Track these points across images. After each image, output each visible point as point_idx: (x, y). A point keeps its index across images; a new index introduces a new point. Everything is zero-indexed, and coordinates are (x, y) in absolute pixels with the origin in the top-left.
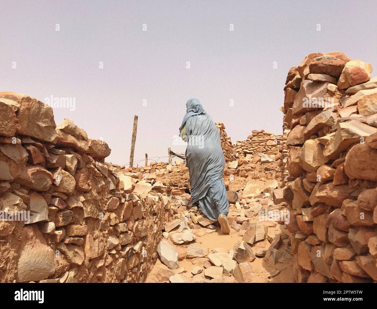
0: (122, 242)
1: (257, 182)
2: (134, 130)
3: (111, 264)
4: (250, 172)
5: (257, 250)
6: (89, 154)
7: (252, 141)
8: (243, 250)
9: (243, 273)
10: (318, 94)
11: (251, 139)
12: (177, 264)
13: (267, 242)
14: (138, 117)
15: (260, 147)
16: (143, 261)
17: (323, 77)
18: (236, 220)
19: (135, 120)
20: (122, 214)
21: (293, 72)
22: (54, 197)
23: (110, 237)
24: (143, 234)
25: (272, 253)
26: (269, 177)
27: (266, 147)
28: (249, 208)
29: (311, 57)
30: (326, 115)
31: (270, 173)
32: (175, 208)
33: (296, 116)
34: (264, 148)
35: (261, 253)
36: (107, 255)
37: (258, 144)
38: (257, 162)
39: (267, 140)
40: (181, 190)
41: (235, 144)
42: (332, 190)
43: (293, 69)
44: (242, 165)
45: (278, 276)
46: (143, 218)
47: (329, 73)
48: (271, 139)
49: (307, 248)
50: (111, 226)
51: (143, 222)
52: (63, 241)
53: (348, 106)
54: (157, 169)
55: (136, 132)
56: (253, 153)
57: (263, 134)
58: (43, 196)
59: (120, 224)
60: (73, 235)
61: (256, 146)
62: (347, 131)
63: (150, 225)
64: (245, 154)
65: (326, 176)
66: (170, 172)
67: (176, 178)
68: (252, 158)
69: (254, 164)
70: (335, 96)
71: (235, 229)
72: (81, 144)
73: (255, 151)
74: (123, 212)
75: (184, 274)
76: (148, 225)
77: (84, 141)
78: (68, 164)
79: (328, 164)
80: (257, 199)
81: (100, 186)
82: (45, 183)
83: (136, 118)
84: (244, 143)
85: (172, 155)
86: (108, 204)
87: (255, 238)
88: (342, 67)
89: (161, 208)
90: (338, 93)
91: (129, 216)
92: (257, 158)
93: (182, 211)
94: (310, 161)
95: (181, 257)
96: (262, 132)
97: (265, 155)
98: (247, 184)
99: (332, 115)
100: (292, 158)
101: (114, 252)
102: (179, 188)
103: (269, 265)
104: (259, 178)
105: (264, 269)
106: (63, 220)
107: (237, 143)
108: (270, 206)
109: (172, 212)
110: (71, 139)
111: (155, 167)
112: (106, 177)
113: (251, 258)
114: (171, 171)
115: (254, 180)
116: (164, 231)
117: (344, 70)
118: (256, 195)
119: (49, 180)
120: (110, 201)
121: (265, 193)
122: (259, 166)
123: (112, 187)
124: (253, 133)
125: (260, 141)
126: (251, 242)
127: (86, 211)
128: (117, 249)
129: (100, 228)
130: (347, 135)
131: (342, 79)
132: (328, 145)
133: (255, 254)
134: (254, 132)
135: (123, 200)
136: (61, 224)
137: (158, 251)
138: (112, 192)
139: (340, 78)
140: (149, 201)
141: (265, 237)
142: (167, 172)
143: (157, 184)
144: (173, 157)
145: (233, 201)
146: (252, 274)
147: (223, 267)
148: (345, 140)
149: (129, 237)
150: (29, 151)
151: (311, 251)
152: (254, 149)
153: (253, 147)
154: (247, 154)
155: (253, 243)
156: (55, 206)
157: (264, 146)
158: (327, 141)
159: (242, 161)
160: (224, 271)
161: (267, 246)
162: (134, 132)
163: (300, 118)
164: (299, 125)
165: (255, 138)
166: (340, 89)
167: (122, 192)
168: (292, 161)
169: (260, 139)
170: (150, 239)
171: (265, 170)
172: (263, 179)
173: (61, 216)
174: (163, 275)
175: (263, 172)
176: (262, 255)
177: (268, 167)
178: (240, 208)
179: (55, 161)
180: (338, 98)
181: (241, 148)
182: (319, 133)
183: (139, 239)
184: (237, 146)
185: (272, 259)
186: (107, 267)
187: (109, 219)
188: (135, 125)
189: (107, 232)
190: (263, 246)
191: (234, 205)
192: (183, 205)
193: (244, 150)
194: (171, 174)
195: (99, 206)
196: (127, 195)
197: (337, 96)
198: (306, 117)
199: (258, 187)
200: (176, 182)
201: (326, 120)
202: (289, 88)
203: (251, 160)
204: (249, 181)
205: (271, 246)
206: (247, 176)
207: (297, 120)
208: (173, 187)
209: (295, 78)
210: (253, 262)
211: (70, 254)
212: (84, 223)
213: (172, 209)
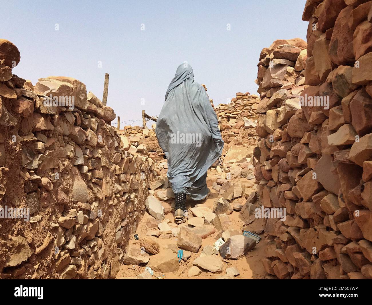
0: (123, 189)
1: (240, 148)
2: (105, 90)
3: (117, 205)
4: (232, 138)
5: (236, 205)
6: (102, 118)
7: (236, 104)
8: (222, 204)
9: (222, 222)
10: (279, 74)
11: (235, 102)
12: (163, 216)
13: (244, 198)
14: (109, 76)
15: (244, 111)
16: (136, 209)
17: (283, 61)
18: (216, 182)
19: (105, 78)
20: (123, 167)
21: (265, 52)
22: (86, 148)
23: (116, 184)
24: (136, 187)
25: (247, 206)
26: (252, 143)
27: (251, 111)
28: (230, 171)
29: (278, 42)
30: (282, 92)
31: (254, 139)
32: (158, 170)
33: (265, 90)
34: (249, 112)
35: (238, 207)
36: (114, 198)
37: (242, 107)
38: (240, 127)
39: (253, 103)
40: (159, 155)
41: (218, 108)
42: (280, 145)
43: (265, 49)
44: (224, 130)
45: (252, 224)
46: (135, 174)
47: (288, 58)
48: (256, 102)
49: (268, 190)
50: (116, 175)
51: (136, 177)
52: (91, 180)
53: (300, 86)
54: (132, 133)
55: (107, 93)
56: (237, 118)
57: (248, 97)
58: (81, 147)
59: (121, 175)
60: (96, 177)
61: (241, 110)
62: (289, 106)
63: (140, 181)
64: (229, 118)
65: (278, 136)
66: (146, 137)
67: (154, 143)
68: (236, 122)
69: (237, 130)
70: (292, 77)
71: (216, 190)
72: (100, 111)
73: (239, 115)
74: (123, 165)
75: (170, 224)
76: (139, 180)
77: (101, 109)
78: (93, 125)
79: (280, 128)
80: (238, 164)
81: (109, 143)
82: (82, 139)
83: (107, 76)
84: (228, 106)
85: (146, 119)
86: (114, 157)
87: (233, 196)
88: (298, 54)
89: (147, 167)
90: (295, 74)
91: (127, 169)
92: (240, 123)
93: (165, 173)
94: (270, 126)
95: (166, 211)
96: (247, 95)
97: (250, 120)
98: (230, 149)
99: (285, 93)
100: (260, 123)
101: (118, 195)
102: (157, 154)
103: (244, 216)
104: (242, 144)
105: (240, 219)
106: (92, 165)
107: (219, 106)
108: (250, 169)
109: (156, 174)
110: (94, 107)
111: (129, 131)
112: (113, 137)
113: (229, 211)
114: (148, 136)
115: (236, 146)
116: (149, 189)
117: (299, 57)
118: (238, 160)
119: (84, 136)
120: (115, 155)
121: (247, 158)
122: (243, 131)
123: (116, 144)
124: (238, 96)
125: (244, 104)
126: (230, 198)
127: (103, 161)
128: (120, 193)
129: (110, 176)
130: (289, 108)
131: (297, 64)
132: (280, 114)
133: (232, 208)
134: (239, 94)
135: (123, 156)
136: (91, 168)
137: (146, 204)
138: (116, 148)
139: (296, 63)
140: (139, 160)
141: (242, 194)
142: (143, 137)
143: (141, 147)
144: (147, 121)
145: (214, 165)
146: (229, 223)
147: (204, 218)
148: (288, 111)
149: (127, 187)
150: (75, 116)
151: (270, 192)
152: (238, 113)
153: (237, 111)
154: (230, 119)
155: (232, 200)
156: (87, 155)
157: (249, 110)
158: (279, 111)
159: (224, 126)
160: (205, 222)
161: (244, 201)
162: (105, 93)
163: (266, 92)
164: (266, 98)
165: (240, 101)
166: (296, 71)
167: (123, 149)
168: (260, 125)
169: (245, 102)
170: (140, 192)
171: (248, 135)
172: (246, 145)
173: (90, 162)
174: (152, 223)
175: (246, 137)
176: (238, 209)
177: (251, 133)
178: (221, 172)
179: (87, 123)
180: (294, 78)
181: (224, 111)
182: (277, 105)
183: (133, 191)
184: (220, 109)
185: (247, 212)
186: (114, 206)
187: (115, 170)
188: (106, 84)
189: (114, 179)
190: (241, 202)
191: (215, 169)
192: (165, 168)
193: (227, 114)
194: (148, 139)
195: (109, 158)
196: (126, 152)
197: (294, 76)
198: (271, 92)
199: (241, 153)
200: (154, 147)
201: (281, 96)
202: (261, 66)
203: (234, 125)
204: (231, 147)
205: (247, 202)
206: (230, 142)
207: (265, 93)
208: (150, 153)
209: (265, 58)
210: (230, 215)
211: (95, 190)
212: (101, 170)
213: (155, 171)
